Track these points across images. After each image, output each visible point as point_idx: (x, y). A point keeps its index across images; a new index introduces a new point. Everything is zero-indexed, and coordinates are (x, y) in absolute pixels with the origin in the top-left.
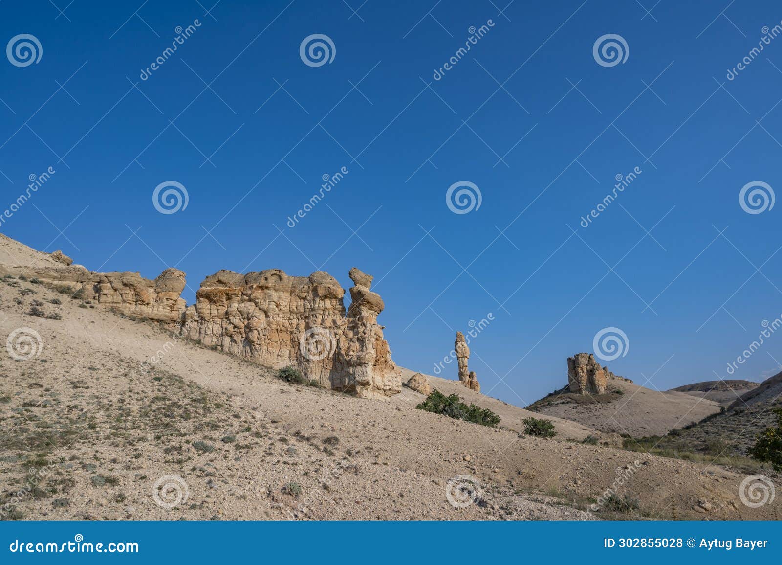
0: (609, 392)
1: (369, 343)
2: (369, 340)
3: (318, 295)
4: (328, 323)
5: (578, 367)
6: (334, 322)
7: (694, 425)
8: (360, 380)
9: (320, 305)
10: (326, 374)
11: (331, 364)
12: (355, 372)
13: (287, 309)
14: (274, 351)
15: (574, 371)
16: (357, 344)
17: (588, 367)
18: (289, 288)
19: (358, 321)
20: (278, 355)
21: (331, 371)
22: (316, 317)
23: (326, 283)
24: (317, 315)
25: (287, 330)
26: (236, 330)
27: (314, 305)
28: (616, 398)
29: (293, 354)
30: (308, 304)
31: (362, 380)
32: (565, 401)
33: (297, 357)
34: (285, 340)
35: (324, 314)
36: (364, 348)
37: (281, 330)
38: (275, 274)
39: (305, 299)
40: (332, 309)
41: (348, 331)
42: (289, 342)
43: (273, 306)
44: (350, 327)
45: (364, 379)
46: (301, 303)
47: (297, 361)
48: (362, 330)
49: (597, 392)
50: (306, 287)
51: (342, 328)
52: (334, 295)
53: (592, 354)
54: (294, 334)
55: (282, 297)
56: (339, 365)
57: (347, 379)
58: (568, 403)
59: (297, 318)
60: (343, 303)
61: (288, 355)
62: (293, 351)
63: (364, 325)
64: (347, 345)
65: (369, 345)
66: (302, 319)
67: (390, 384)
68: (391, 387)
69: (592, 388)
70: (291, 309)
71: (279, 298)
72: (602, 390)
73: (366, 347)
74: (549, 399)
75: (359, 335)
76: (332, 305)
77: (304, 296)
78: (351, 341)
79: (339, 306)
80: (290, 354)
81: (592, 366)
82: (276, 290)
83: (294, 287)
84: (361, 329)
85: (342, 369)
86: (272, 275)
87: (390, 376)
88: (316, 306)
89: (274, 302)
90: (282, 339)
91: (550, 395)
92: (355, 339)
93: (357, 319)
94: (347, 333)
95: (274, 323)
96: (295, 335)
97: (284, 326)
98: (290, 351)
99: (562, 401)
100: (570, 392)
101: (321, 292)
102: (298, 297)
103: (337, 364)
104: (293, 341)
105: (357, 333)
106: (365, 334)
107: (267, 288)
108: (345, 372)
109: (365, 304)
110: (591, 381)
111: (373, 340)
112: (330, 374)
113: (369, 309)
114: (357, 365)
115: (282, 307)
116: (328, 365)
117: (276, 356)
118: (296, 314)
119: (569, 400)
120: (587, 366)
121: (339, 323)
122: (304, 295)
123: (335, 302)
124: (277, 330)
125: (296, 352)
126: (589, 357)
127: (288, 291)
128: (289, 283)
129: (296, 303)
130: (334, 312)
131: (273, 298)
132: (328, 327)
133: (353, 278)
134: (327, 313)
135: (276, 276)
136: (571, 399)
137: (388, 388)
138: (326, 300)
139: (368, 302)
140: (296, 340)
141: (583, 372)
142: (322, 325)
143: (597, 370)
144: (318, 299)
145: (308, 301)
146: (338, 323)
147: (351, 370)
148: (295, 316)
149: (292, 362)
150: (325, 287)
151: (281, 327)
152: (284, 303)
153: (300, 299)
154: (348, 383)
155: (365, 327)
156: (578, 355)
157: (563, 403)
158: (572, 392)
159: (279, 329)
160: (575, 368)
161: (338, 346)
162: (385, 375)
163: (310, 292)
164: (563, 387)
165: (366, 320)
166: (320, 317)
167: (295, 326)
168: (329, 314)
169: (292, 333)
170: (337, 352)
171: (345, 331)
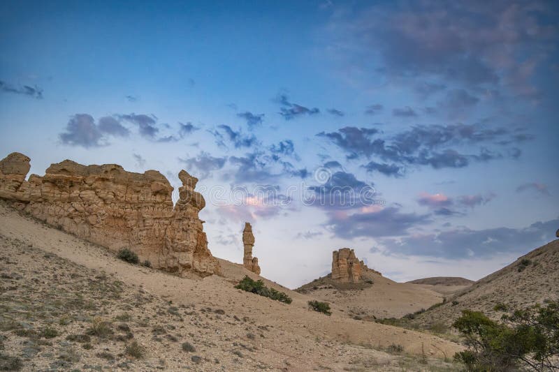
0: (362, 281)
1: (192, 234)
3: (151, 190)
4: (158, 214)
5: (340, 259)
6: (163, 214)
7: (423, 311)
8: (183, 264)
9: (153, 199)
12: (179, 257)
13: (123, 199)
14: (110, 234)
15: (337, 262)
16: (182, 234)
17: (348, 260)
18: (126, 181)
22: (148, 208)
25: (122, 217)
26: (77, 213)
27: (147, 198)
28: (368, 286)
29: (126, 238)
30: (142, 197)
34: (120, 225)
35: (155, 207)
36: (188, 237)
39: (139, 192)
42: (123, 228)
43: (111, 196)
44: (177, 220)
45: (186, 262)
46: (135, 195)
52: (165, 192)
53: (353, 250)
55: (119, 188)
56: (166, 249)
57: (171, 261)
59: (131, 207)
62: (126, 235)
64: (173, 234)
66: (135, 209)
67: (205, 267)
70: (126, 200)
72: (357, 279)
74: (315, 284)
76: (162, 200)
78: (177, 231)
81: (352, 259)
85: (168, 253)
86: (112, 169)
87: (206, 261)
89: (112, 192)
91: (316, 281)
92: (180, 230)
94: (174, 224)
95: (112, 210)
98: (123, 235)
101: (154, 188)
104: (127, 227)
106: (189, 226)
107: (108, 180)
108: (171, 255)
109: (191, 202)
110: (350, 271)
111: (195, 232)
114: (181, 251)
115: (119, 198)
118: (131, 204)
119: (331, 285)
122: (139, 189)
123: (165, 197)
126: (350, 252)
127: (125, 184)
128: (126, 177)
129: (131, 195)
130: (163, 206)
131: (112, 189)
135: (116, 171)
137: (203, 271)
138: (157, 195)
141: (344, 264)
142: (153, 216)
143: (355, 263)
144: (151, 194)
146: (167, 215)
147: (176, 255)
149: (125, 244)
150: (158, 184)
151: (117, 214)
152: (121, 194)
153: (134, 192)
154: (173, 265)
157: (326, 288)
159: (115, 216)
161: (166, 234)
162: (202, 260)
163: (144, 187)
165: (191, 215)
166: (151, 208)
167: (129, 214)
169: (126, 220)
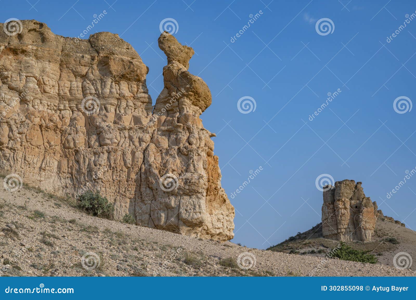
0: (378, 239)
1: (198, 161)
2: (199, 155)
3: (111, 72)
4: (127, 121)
5: (339, 200)
6: (137, 120)
8: (189, 219)
9: (114, 90)
10: (123, 204)
11: (133, 189)
12: (179, 206)
13: (53, 92)
14: (35, 161)
15: (331, 206)
16: (178, 161)
17: (353, 202)
18: (58, 55)
19: (178, 122)
20: (40, 168)
21: (133, 202)
22: (106, 109)
23: (121, 53)
24: (109, 106)
25: (57, 127)
27: (102, 89)
28: (390, 249)
29: (65, 168)
30: (92, 87)
31: (192, 218)
32: (316, 250)
33: (71, 174)
34: (52, 143)
35: (118, 106)
36: (192, 167)
37: (47, 127)
38: (35, 30)
39: (84, 77)
40: (132, 98)
41: (159, 137)
42: (58, 148)
43: (33, 85)
44: (164, 131)
45: (196, 217)
46: (77, 84)
47: (72, 179)
48: (186, 138)
49: (362, 240)
50: (87, 57)
51: (151, 131)
52: (137, 76)
53: (361, 183)
54: (67, 135)
55: (47, 70)
56: (148, 191)
57: (163, 215)
58: (320, 252)
59: (70, 107)
60: (147, 90)
61: (55, 170)
62: (65, 162)
63: (189, 129)
64: (159, 159)
65: (199, 163)
66: (79, 110)
67: (220, 225)
68: (221, 231)
69: (355, 233)
70: (61, 92)
71: (43, 71)
72: (369, 236)
73: (194, 166)
74: (291, 245)
75: (181, 145)
76: (132, 92)
77: (84, 72)
78: (167, 153)
79: (143, 95)
80: (59, 167)
81: (358, 199)
82: (37, 58)
83: (68, 55)
84: (184, 136)
86: (30, 31)
87: (220, 212)
88: (107, 91)
89: (35, 78)
90: (49, 142)
91: (292, 239)
92: (174, 152)
93: (176, 119)
94: (160, 140)
95: (37, 114)
96: (70, 138)
97: (51, 121)
98: (60, 163)
99: (310, 249)
100: (321, 235)
101: (115, 67)
102: (74, 72)
103: (143, 189)
104: (65, 146)
105: (177, 141)
106: (190, 144)
108: (161, 203)
109: (191, 95)
110: (355, 221)
111: (204, 154)
112: (130, 206)
113: (193, 104)
114: (184, 193)
115: (47, 89)
116: (126, 190)
117: (37, 170)
118: (70, 101)
119: (322, 248)
120: (351, 199)
121: (145, 121)
122: (84, 70)
123: (135, 86)
124: (41, 126)
125: (71, 164)
126: (356, 187)
127: (56, 61)
128: (57, 47)
129: (69, 83)
130: (134, 104)
131: (34, 71)
132: (127, 127)
133: (167, 49)
134: (124, 104)
135: (35, 33)
136: (324, 246)
137: (218, 231)
138: (122, 82)
139: (196, 93)
140: (72, 145)
141: (345, 208)
142: (118, 124)
143: (366, 206)
144: (110, 80)
145: (90, 81)
146: (144, 123)
147: (173, 202)
148: (67, 105)
149: (63, 180)
150: (123, 61)
151: (47, 121)
152: (51, 82)
153: (75, 76)
154: (166, 222)
155: (190, 133)
156: (340, 183)
157: (313, 252)
158: (326, 237)
159: (44, 125)
160: (333, 202)
161: (145, 160)
162: (213, 211)
163: (95, 67)
164: (312, 228)
165: (193, 123)
166: (112, 109)
167: (68, 121)
168: (127, 106)
169: (63, 132)
170: (143, 170)
171: (155, 135)
